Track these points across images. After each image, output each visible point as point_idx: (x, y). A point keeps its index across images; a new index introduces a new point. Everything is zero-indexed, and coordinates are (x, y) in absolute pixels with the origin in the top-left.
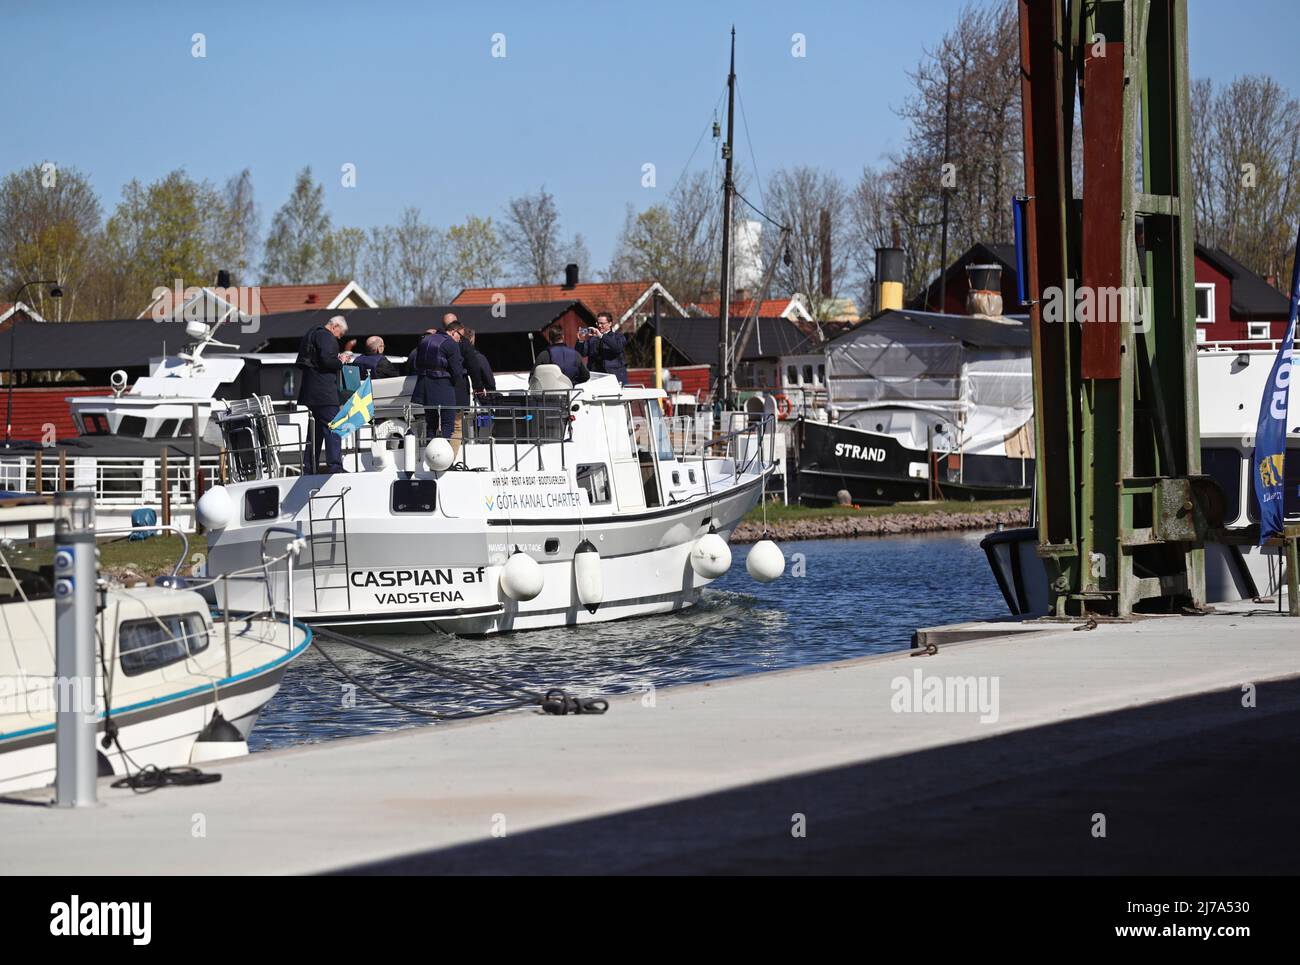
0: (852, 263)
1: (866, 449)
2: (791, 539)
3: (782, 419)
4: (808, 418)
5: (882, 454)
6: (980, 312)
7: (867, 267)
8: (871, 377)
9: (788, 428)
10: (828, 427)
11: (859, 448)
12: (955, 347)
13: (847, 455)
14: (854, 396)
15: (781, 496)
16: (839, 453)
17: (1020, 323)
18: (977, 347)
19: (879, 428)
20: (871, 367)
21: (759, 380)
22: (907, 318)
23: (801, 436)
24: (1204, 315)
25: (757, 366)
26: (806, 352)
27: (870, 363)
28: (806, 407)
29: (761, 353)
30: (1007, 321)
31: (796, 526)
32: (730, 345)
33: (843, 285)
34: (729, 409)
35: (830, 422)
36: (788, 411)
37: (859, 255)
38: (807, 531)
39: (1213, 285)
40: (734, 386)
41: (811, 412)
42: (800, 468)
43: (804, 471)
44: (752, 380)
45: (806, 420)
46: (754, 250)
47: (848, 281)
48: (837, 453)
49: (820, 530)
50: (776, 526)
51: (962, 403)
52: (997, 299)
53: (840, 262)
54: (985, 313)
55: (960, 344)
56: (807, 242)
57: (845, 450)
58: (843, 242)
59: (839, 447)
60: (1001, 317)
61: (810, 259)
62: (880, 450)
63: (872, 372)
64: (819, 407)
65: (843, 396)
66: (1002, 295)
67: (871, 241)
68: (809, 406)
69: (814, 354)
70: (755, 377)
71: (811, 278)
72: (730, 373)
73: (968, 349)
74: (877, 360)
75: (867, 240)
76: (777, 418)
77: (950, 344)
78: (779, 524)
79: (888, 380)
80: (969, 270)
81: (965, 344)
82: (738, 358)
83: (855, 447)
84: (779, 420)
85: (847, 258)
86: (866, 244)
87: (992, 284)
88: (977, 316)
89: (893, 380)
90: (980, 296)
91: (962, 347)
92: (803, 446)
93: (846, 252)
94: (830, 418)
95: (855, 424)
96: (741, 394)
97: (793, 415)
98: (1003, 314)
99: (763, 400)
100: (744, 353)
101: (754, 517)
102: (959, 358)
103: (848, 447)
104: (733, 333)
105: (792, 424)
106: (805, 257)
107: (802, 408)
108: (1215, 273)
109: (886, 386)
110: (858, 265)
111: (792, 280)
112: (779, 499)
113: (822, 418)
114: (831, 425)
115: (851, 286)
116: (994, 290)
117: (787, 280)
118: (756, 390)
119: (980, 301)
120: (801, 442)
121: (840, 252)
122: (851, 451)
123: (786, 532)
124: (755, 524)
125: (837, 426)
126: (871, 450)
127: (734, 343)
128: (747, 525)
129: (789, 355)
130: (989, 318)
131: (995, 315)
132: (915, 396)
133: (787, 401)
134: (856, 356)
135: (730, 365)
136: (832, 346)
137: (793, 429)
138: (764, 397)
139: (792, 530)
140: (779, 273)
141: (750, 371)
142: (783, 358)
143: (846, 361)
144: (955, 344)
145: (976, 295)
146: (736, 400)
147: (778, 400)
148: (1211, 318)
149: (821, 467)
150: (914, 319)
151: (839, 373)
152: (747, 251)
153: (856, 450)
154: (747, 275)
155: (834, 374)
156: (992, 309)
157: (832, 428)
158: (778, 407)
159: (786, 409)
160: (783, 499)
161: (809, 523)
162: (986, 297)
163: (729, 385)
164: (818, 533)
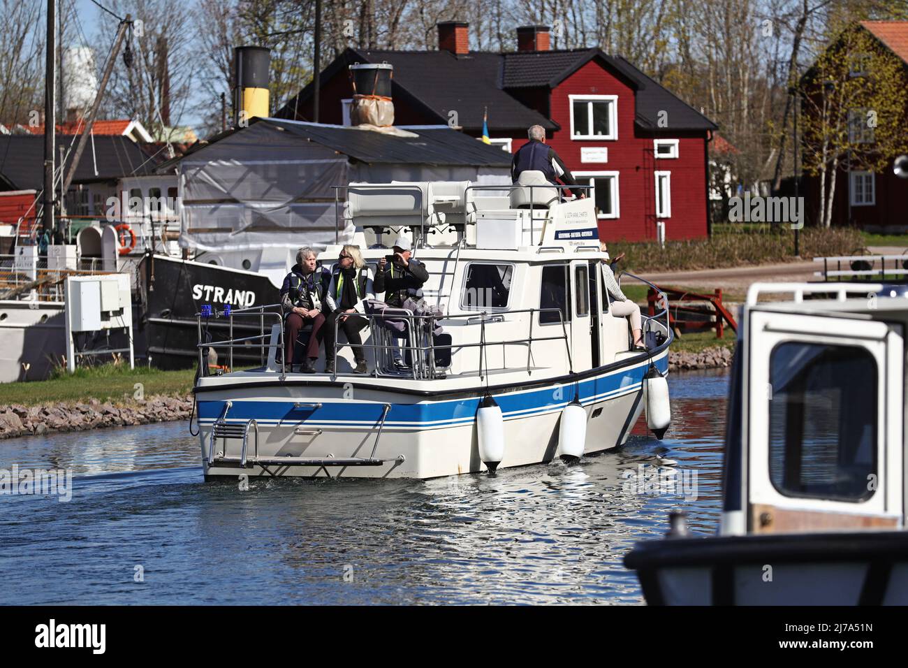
0: (195, 83)
1: (230, 291)
2: (142, 422)
3: (124, 254)
4: (159, 253)
5: (250, 296)
6: (367, 122)
7: (212, 87)
8: (234, 201)
9: (132, 265)
10: (183, 263)
11: (222, 291)
12: (341, 163)
13: (207, 299)
14: (215, 226)
15: (126, 356)
16: (197, 297)
17: (416, 136)
18: (367, 164)
19: (246, 264)
20: (234, 188)
21: (95, 207)
22: (280, 128)
23: (148, 275)
24: (606, 132)
25: (93, 190)
26: (153, 172)
27: (232, 184)
28: (154, 239)
29: (97, 174)
30: (400, 132)
31: (149, 403)
32: (58, 165)
33: (187, 106)
34: (57, 243)
35: (184, 257)
36: (132, 244)
37: (203, 74)
38: (163, 410)
39: (615, 97)
40: (64, 213)
41: (160, 246)
42: (148, 315)
43: (152, 319)
44: (87, 208)
45: (155, 256)
46: (88, 67)
47: (192, 102)
48: (194, 297)
49: (181, 409)
50: (121, 405)
51: (349, 234)
52: (387, 106)
53: (183, 80)
54: (373, 123)
55: (346, 161)
56: (146, 58)
57: (204, 293)
58: (186, 58)
59: (197, 289)
60: (393, 128)
61: (150, 78)
62: (249, 293)
63: (235, 194)
64: (170, 239)
65: (200, 226)
66: (393, 101)
67: (216, 58)
68: (158, 239)
69: (162, 175)
70: (89, 205)
71: (152, 98)
72: (59, 198)
73: (355, 167)
74: (241, 180)
75: (212, 58)
76: (118, 253)
77: (334, 161)
78: (124, 402)
79: (256, 205)
80: (353, 70)
81: (352, 160)
82: (69, 179)
83: (217, 289)
84: (121, 255)
85: (190, 76)
86: (211, 62)
87: (382, 86)
88: (363, 127)
89: (263, 205)
90: (367, 102)
91: (348, 164)
92: (151, 289)
93: (189, 70)
94: (185, 253)
95: (216, 260)
96: (72, 224)
97: (139, 249)
98: (394, 125)
99: (100, 231)
100: (76, 172)
101: (89, 393)
102: (345, 177)
103: (209, 288)
104: (62, 149)
105: (137, 261)
106: (144, 75)
107: (150, 241)
108: (618, 83)
109: (254, 213)
110: (203, 85)
111: (131, 102)
112: (122, 361)
113: (173, 252)
114: (187, 262)
115: (195, 107)
116: (384, 95)
117: (125, 100)
118: (92, 219)
119: (367, 108)
120: (149, 283)
121: (183, 69)
122: (212, 294)
123: (135, 413)
124: (91, 403)
125: (193, 262)
126: (237, 292)
127: (63, 162)
128: (80, 405)
129: (133, 176)
130: (378, 129)
131: (386, 126)
132: (290, 226)
133: (130, 232)
134: (217, 175)
135: (58, 191)
136: (187, 163)
137: (139, 267)
138: (101, 227)
139: (142, 410)
140: (117, 93)
141: (84, 197)
142: (125, 180)
143: (203, 182)
144: (340, 161)
145: (362, 101)
146: (67, 230)
147: (118, 231)
148: (613, 134)
149: (175, 313)
150: (288, 130)
151: (194, 197)
152: (80, 68)
153: (219, 292)
154: (80, 94)
155: (189, 198)
156: (382, 118)
157: (188, 265)
158: (120, 240)
159: (128, 242)
160: (128, 360)
161: (165, 398)
162: (374, 103)
163: (58, 212)
164: (179, 413)
